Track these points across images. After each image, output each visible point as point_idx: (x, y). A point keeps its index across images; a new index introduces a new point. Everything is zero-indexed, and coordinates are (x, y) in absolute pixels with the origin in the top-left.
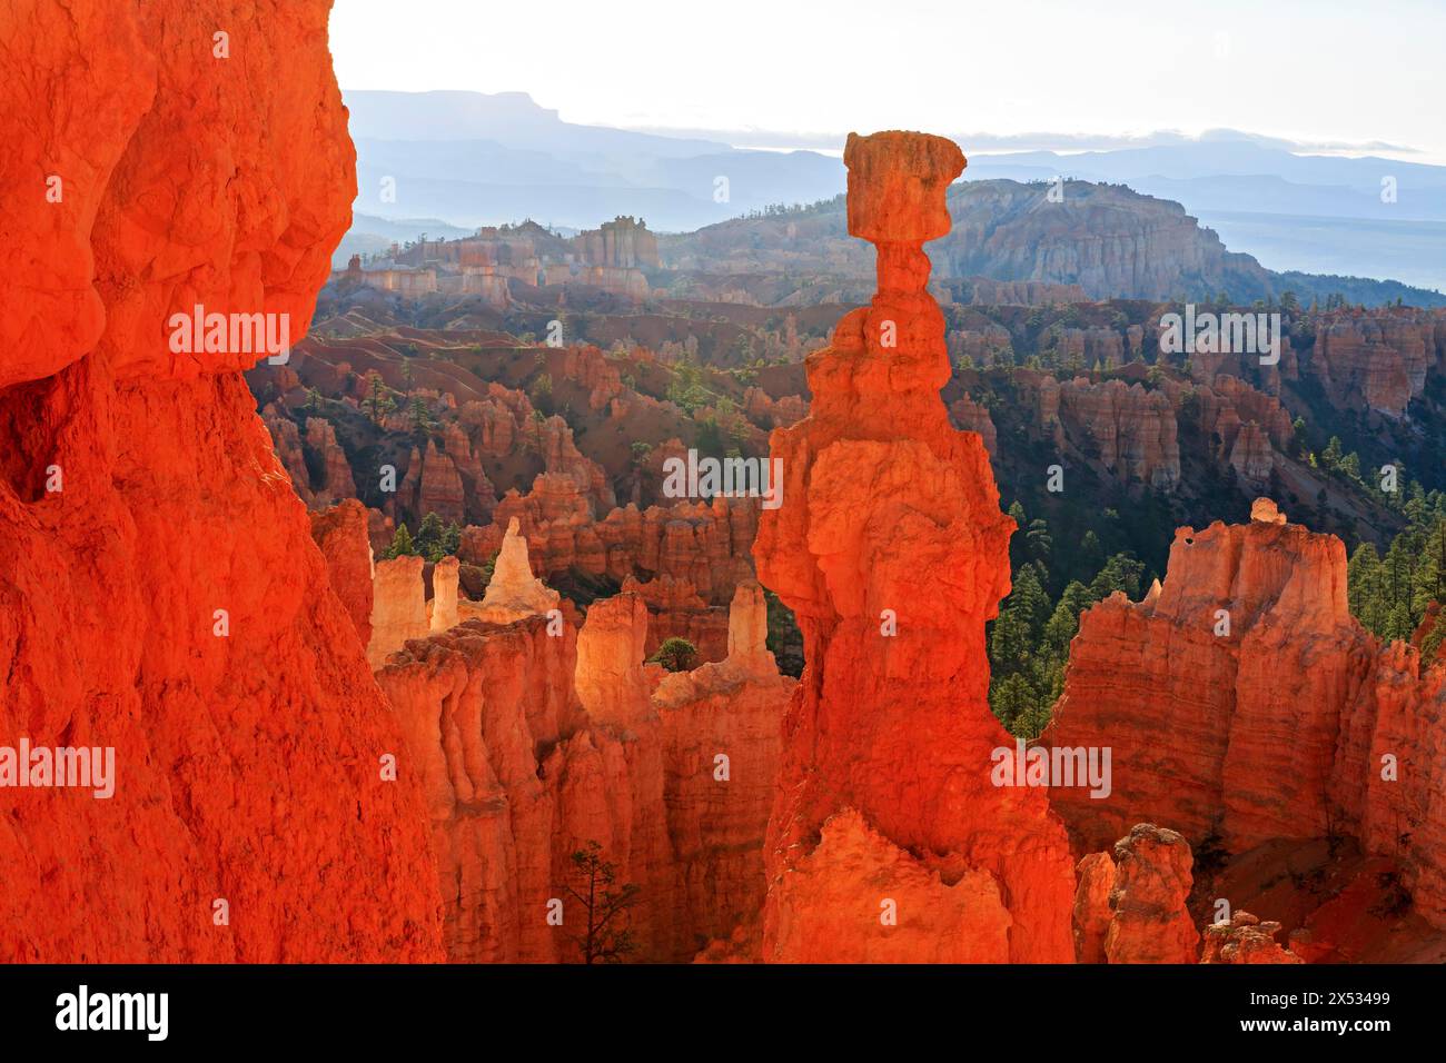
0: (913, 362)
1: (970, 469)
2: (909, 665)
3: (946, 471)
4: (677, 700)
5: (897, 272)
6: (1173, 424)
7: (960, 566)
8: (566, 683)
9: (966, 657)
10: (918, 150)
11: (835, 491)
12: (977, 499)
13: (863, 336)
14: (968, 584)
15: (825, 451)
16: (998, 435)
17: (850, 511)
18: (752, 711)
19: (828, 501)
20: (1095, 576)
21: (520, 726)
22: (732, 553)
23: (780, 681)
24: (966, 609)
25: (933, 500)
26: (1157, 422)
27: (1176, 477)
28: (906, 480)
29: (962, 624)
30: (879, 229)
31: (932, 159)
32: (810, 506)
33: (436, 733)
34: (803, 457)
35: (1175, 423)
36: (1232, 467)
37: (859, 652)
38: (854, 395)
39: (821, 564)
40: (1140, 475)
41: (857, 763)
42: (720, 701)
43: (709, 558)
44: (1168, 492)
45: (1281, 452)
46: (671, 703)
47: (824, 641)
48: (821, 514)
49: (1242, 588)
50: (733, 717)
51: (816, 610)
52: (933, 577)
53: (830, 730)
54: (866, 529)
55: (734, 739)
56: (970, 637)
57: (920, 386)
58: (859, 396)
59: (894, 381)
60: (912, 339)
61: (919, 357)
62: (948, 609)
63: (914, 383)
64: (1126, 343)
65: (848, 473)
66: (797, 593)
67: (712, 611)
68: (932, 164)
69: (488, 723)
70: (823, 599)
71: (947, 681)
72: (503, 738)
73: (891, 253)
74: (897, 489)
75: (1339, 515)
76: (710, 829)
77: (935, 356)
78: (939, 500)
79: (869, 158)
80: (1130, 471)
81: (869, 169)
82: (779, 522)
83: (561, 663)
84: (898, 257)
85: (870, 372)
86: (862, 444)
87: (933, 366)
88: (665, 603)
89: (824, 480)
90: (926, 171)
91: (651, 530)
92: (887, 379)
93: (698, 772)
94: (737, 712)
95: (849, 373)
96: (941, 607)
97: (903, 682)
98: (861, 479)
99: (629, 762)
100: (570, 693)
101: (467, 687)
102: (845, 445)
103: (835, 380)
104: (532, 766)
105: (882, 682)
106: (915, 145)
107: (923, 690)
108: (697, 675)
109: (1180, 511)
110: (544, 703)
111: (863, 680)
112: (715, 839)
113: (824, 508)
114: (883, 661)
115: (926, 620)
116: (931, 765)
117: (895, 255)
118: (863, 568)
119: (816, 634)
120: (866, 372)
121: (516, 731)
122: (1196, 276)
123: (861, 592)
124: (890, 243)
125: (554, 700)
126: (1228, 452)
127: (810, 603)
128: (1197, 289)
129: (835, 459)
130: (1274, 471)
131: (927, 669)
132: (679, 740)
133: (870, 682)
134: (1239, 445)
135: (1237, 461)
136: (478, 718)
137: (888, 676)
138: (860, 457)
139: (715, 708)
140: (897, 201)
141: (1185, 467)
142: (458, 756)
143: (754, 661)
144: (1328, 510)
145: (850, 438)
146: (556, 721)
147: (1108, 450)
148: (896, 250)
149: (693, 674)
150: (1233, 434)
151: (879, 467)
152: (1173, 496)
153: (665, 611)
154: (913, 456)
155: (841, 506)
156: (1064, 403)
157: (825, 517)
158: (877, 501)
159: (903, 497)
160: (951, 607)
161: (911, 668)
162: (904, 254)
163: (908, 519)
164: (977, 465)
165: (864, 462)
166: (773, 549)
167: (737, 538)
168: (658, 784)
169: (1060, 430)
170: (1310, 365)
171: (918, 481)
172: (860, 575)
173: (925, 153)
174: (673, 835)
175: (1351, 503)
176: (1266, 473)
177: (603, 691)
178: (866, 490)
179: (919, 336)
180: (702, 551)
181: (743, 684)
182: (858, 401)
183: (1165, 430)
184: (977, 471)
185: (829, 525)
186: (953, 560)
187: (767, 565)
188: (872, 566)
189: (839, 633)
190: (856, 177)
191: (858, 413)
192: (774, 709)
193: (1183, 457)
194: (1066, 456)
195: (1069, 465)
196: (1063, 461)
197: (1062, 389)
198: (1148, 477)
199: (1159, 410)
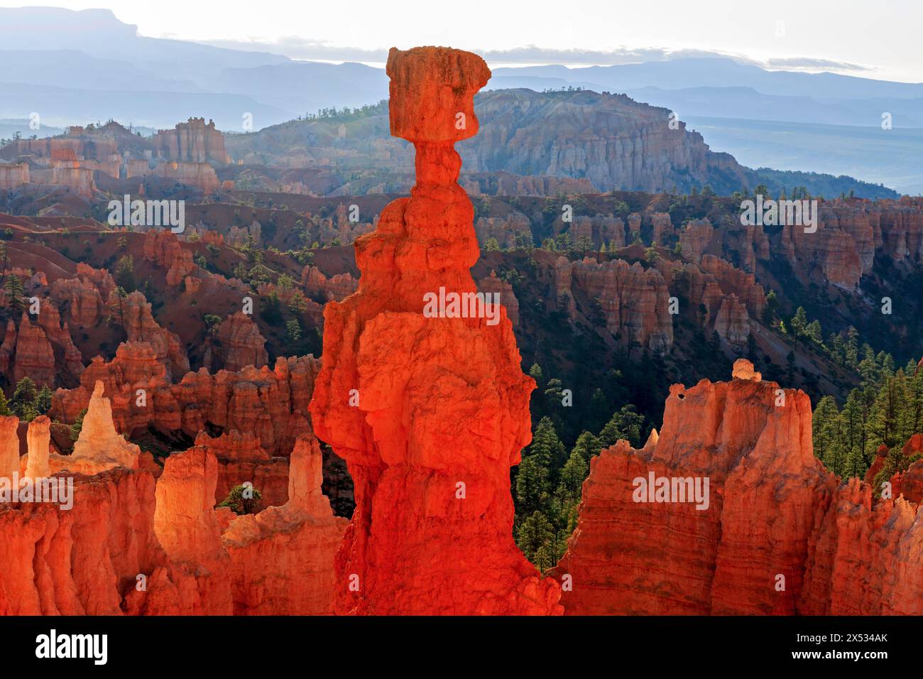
0: (447, 244)
1: (496, 336)
2: (444, 505)
3: (475, 338)
4: (245, 539)
5: (433, 167)
6: (667, 296)
7: (488, 419)
8: (145, 525)
9: (494, 497)
10: (450, 63)
11: (380, 356)
12: (502, 361)
13: (404, 223)
14: (495, 435)
15: (372, 322)
16: (521, 307)
17: (394, 373)
18: (310, 547)
19: (375, 365)
20: (603, 427)
21: (105, 565)
22: (292, 410)
23: (334, 522)
24: (494, 456)
25: (464, 363)
26: (654, 295)
27: (670, 341)
28: (442, 346)
29: (491, 470)
30: (417, 131)
31: (462, 71)
32: (359, 369)
33: (30, 573)
34: (352, 326)
36: (716, 333)
37: (402, 494)
38: (396, 273)
39: (369, 419)
40: (640, 340)
41: (401, 591)
42: (282, 539)
43: (271, 415)
44: (663, 354)
45: (758, 320)
46: (239, 542)
47: (372, 486)
48: (368, 376)
49: (726, 436)
50: (293, 553)
51: (365, 459)
52: (466, 430)
53: (378, 562)
54: (407, 388)
55: (294, 572)
56: (498, 480)
57: (452, 265)
58: (400, 273)
59: (431, 261)
60: (446, 225)
61: (452, 240)
62: (477, 457)
63: (449, 263)
64: (627, 228)
65: (392, 340)
66: (348, 445)
67: (275, 461)
68: (462, 75)
69: (77, 562)
70: (370, 449)
71: (477, 519)
72: (90, 575)
73: (427, 151)
74: (433, 354)
75: (804, 373)
77: (466, 240)
78: (470, 364)
79: (408, 69)
80: (632, 336)
81: (408, 79)
82: (333, 384)
83: (142, 509)
84: (434, 153)
85: (410, 253)
86: (405, 315)
87: (463, 248)
88: (234, 455)
89: (371, 346)
90: (457, 81)
91: (221, 391)
92: (424, 260)
93: (263, 602)
94: (297, 549)
95: (391, 254)
96: (473, 455)
97: (440, 521)
98: (403, 345)
99: (202, 594)
100: (149, 535)
101: (58, 531)
102: (389, 316)
103: (380, 260)
104: (117, 599)
105: (422, 521)
106: (447, 59)
107: (457, 527)
108: (262, 518)
109: (673, 370)
110: (126, 543)
111: (405, 519)
113: (372, 371)
114: (423, 503)
115: (459, 466)
116: (464, 592)
117: (431, 153)
118: (405, 423)
119: (364, 480)
120: (407, 253)
121: (102, 569)
122: (685, 172)
123: (404, 443)
124: (427, 143)
125: (135, 540)
126: (713, 320)
127: (360, 453)
128: (685, 183)
129: (380, 328)
130: (751, 336)
131: (461, 509)
132: (246, 575)
133: (412, 521)
134: (722, 315)
135: (720, 328)
136: (67, 559)
137: (427, 515)
138: (401, 327)
139: (278, 546)
140: (432, 106)
141: (678, 335)
142: (49, 591)
143: (311, 504)
144: (796, 369)
145: (393, 310)
146: (137, 561)
147: (612, 319)
148: (432, 148)
149: (258, 517)
150: (717, 305)
151: (419, 335)
152: (668, 358)
153: (233, 462)
154: (447, 325)
155: (386, 368)
156: (575, 279)
157: (372, 379)
158: (416, 365)
159: (439, 360)
160: (481, 455)
161: (446, 508)
162: (439, 150)
163: (443, 379)
164: (502, 333)
165: (405, 331)
166: (326, 407)
167: (295, 397)
169: (572, 302)
170: (780, 247)
171: (451, 347)
172: (402, 428)
173: (455, 66)
175: (815, 363)
176: (744, 339)
177: (179, 532)
178: (407, 356)
179: (452, 222)
180: (265, 409)
181: (302, 524)
182: (400, 278)
183: (660, 303)
184: (502, 338)
185: (375, 385)
186: (482, 414)
187: (322, 421)
188: (413, 421)
189: (385, 479)
190: (396, 86)
191: (400, 288)
192: (329, 545)
193: (675, 326)
194: (579, 325)
195: (579, 333)
196: (574, 328)
197: (574, 269)
198: (647, 343)
199: (655, 285)
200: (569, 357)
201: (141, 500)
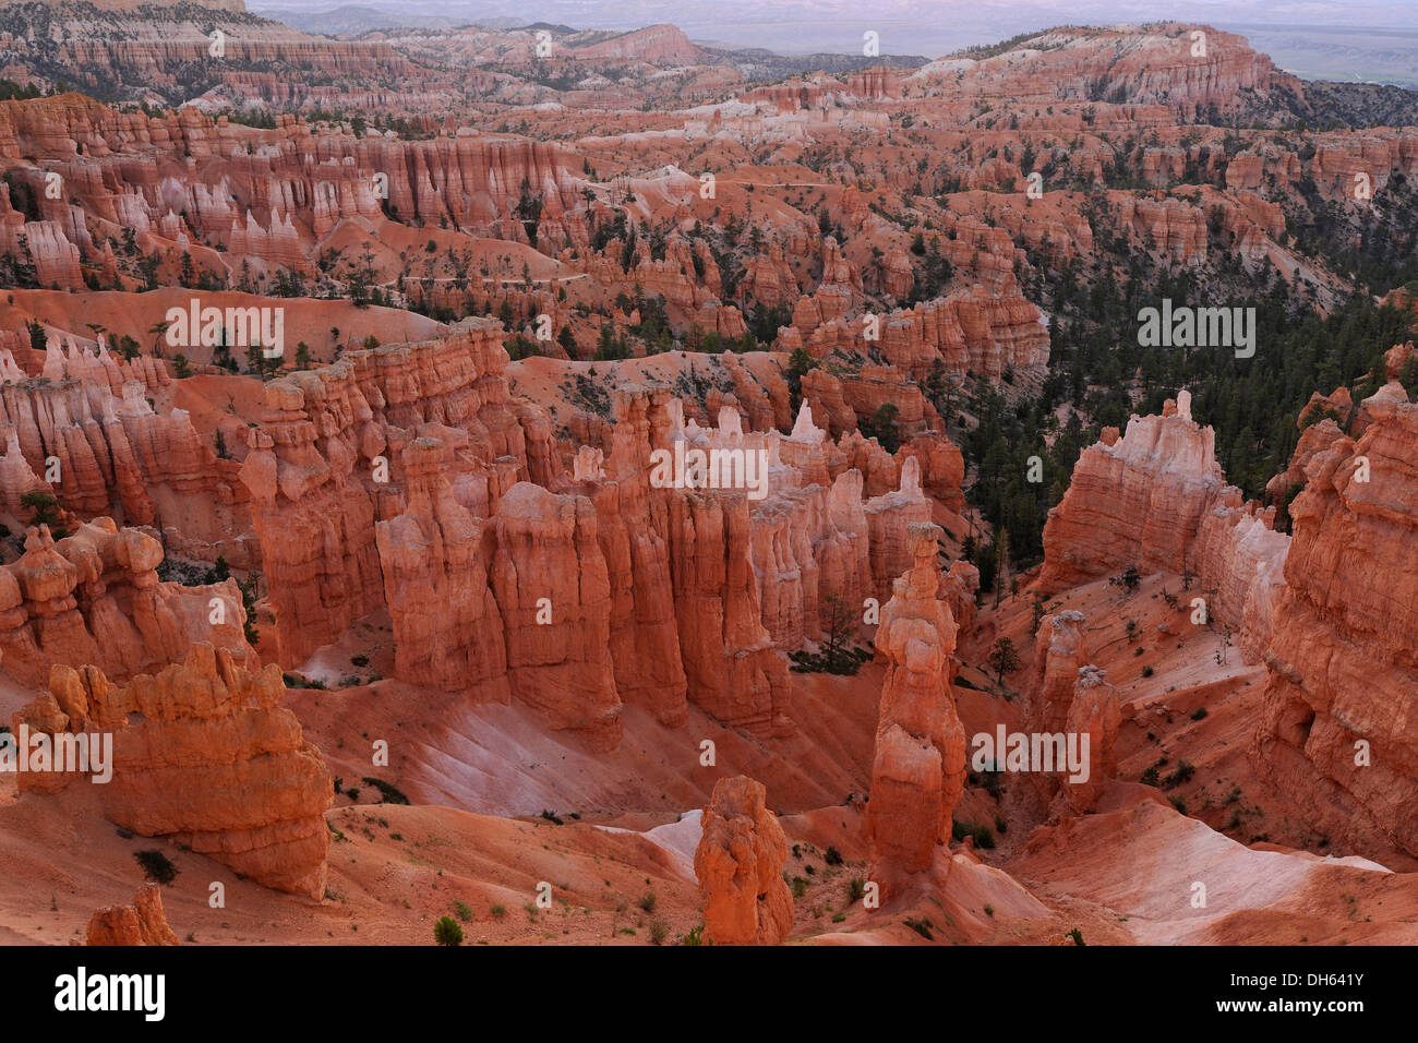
5: (920, 564)
6: (1204, 227)
10: (927, 532)
15: (895, 621)
16: (1094, 234)
23: (926, 500)
26: (1194, 227)
27: (1203, 260)
28: (919, 632)
33: (771, 547)
35: (1206, 227)
36: (1240, 255)
40: (1180, 259)
44: (1197, 270)
45: (1274, 240)
58: (907, 600)
63: (925, 595)
64: (1188, 156)
68: (932, 535)
69: (793, 539)
72: (799, 545)
75: (1308, 283)
76: (889, 564)
80: (1174, 257)
83: (824, 506)
89: (894, 629)
90: (929, 538)
92: (916, 596)
93: (885, 540)
98: (906, 631)
99: (853, 546)
100: (827, 517)
102: (901, 620)
104: (810, 550)
108: (886, 498)
109: (1203, 282)
112: (892, 569)
120: (910, 591)
121: (805, 540)
122: (1251, 90)
126: (1239, 243)
128: (1250, 99)
130: (1267, 257)
132: (876, 528)
134: (1246, 239)
135: (1244, 249)
136: (788, 539)
138: (905, 624)
139: (894, 513)
140: (920, 546)
141: (1210, 254)
142: (780, 555)
143: (913, 492)
144: (1300, 279)
146: (821, 532)
147: (1161, 244)
149: (884, 498)
150: (1243, 231)
152: (1201, 273)
156: (1137, 214)
159: (918, 636)
168: (866, 553)
169: (1133, 231)
170: (1310, 171)
174: (873, 567)
175: (1317, 275)
176: (1261, 257)
179: (926, 582)
181: (908, 502)
183: (1198, 232)
193: (1209, 247)
194: (1135, 248)
195: (1136, 254)
196: (1132, 250)
197: (1136, 206)
198: (1185, 261)
199: (1196, 220)
200: (1126, 272)
201: (824, 501)
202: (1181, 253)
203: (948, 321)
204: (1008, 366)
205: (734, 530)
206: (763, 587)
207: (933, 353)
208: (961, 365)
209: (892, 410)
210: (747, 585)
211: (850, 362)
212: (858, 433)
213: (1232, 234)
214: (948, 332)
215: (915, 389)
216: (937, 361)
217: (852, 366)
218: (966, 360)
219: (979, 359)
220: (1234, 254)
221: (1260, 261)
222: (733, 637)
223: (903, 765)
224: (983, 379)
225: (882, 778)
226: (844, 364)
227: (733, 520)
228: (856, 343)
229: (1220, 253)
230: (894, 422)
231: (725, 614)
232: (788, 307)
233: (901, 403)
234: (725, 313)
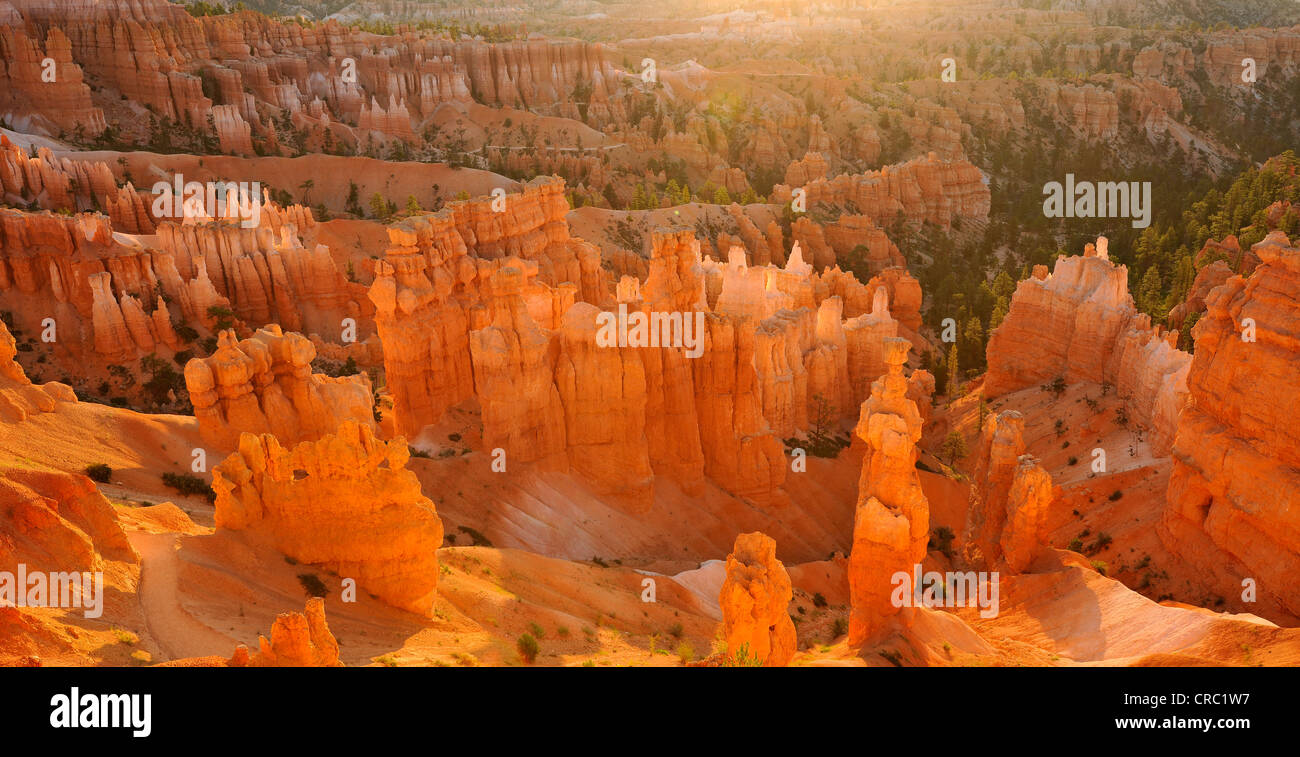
4: (852, 328)
6: (1116, 107)
8: (812, 331)
16: (1026, 113)
18: (882, 330)
21: (798, 349)
23: (892, 322)
24: (904, 453)
26: (1108, 107)
27: (1115, 133)
32: (869, 426)
33: (770, 356)
34: (868, 413)
35: (1117, 107)
36: (1145, 129)
38: (881, 399)
40: (1096, 133)
44: (1110, 142)
45: (1173, 118)
46: (850, 329)
50: (873, 334)
63: (897, 395)
69: (787, 350)
72: (792, 354)
75: (1201, 152)
76: (863, 371)
80: (1091, 130)
86: (882, 414)
89: (872, 422)
91: (854, 186)
94: (875, 332)
95: (881, 393)
99: (834, 356)
100: (815, 333)
104: (801, 360)
108: (861, 319)
109: (1115, 150)
110: (806, 337)
112: (865, 375)
113: (873, 427)
114: (885, 463)
121: (796, 350)
125: (809, 336)
126: (1144, 119)
130: (1167, 131)
132: (853, 342)
134: (1150, 117)
135: (1148, 125)
139: (867, 331)
141: (1120, 128)
142: (777, 362)
143: (882, 314)
144: (1195, 149)
146: (809, 344)
147: (1080, 120)
149: (859, 318)
150: (1148, 111)
152: (1113, 143)
156: (1061, 97)
168: (844, 361)
169: (1057, 110)
170: (1202, 63)
174: (850, 373)
175: (1209, 146)
176: (1163, 131)
177: (826, 329)
181: (878, 322)
183: (1111, 111)
192: (890, 331)
193: (1120, 123)
194: (1059, 123)
195: (1060, 128)
196: (1057, 126)
197: (1060, 90)
198: (1100, 134)
199: (1109, 101)
200: (1052, 143)
201: (812, 321)
202: (1096, 128)
203: (909, 181)
204: (957, 216)
205: (743, 342)
206: (763, 386)
207: (896, 205)
208: (919, 215)
209: (864, 250)
210: (752, 385)
211: (831, 213)
212: (837, 267)
213: (1139, 113)
214: (909, 189)
215: (882, 234)
216: (900, 212)
217: (832, 215)
218: (923, 211)
219: (933, 211)
220: (1141, 128)
221: (1161, 134)
222: (741, 425)
223: (878, 529)
224: (937, 227)
225: (862, 540)
226: (825, 213)
227: (741, 334)
228: (835, 197)
229: (1129, 128)
230: (865, 260)
231: (734, 407)
232: (781, 169)
233: (871, 245)
234: (732, 174)
